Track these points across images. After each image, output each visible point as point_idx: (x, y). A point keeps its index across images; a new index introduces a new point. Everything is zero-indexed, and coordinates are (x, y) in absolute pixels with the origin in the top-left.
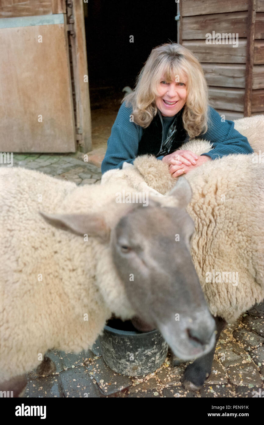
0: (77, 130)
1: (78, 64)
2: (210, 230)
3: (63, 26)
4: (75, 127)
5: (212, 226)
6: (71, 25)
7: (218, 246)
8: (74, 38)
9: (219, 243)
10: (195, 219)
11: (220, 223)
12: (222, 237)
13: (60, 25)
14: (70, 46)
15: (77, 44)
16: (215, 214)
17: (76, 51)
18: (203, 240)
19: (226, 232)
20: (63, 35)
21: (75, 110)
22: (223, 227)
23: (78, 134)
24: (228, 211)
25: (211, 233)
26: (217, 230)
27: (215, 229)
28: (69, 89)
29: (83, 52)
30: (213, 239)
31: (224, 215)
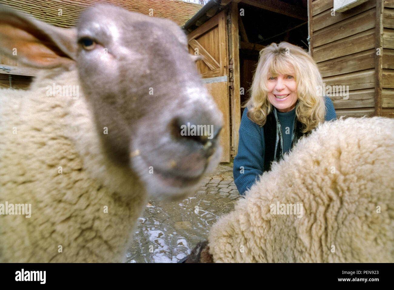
0: (231, 149)
1: (234, 106)
2: (332, 213)
3: (226, 83)
4: (230, 146)
5: (333, 206)
6: (232, 82)
7: (348, 240)
8: (233, 90)
9: (350, 235)
10: (305, 196)
11: (352, 203)
12: (356, 226)
13: (224, 83)
14: (230, 95)
15: (235, 94)
16: (338, 188)
17: (234, 98)
18: (319, 227)
19: (364, 218)
20: (226, 88)
21: (231, 135)
22: (356, 209)
23: (232, 151)
24: (365, 185)
25: (333, 218)
26: (344, 213)
27: (341, 212)
28: (228, 121)
29: (238, 99)
30: (338, 228)
31: (358, 190)
